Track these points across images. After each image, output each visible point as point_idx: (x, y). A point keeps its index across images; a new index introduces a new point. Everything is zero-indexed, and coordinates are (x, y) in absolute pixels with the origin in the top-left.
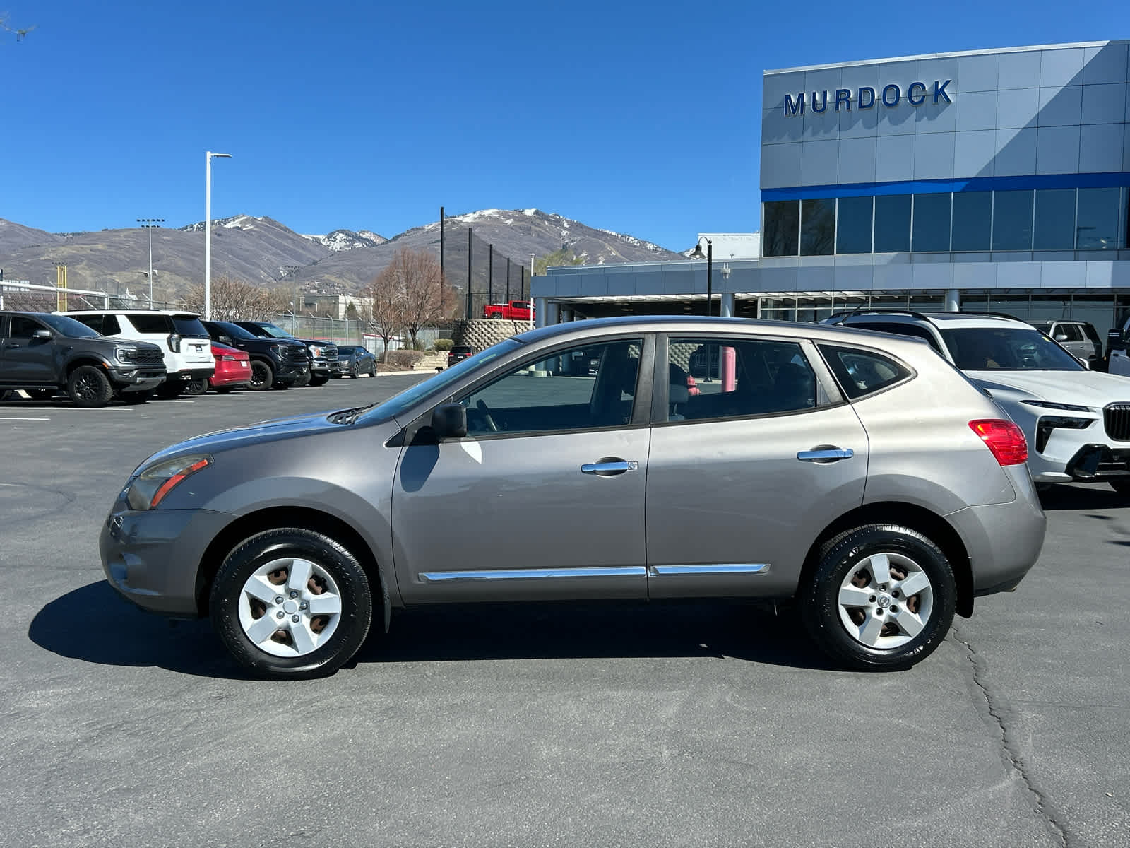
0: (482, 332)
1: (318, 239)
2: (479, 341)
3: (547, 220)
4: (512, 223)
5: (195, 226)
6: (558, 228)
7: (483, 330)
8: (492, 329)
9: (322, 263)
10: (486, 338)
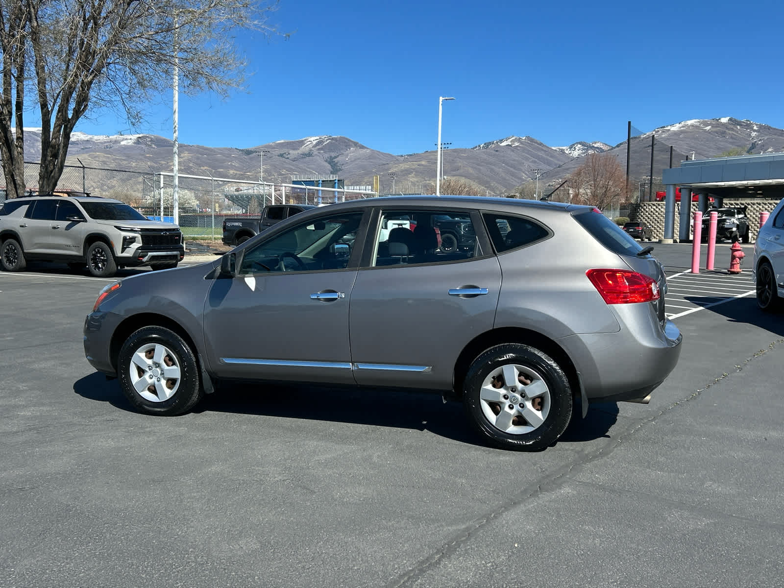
0: (652, 212)
1: (563, 150)
2: (649, 218)
3: (739, 125)
4: (710, 129)
5: (482, 146)
6: (749, 130)
7: (652, 210)
8: (659, 209)
9: (565, 167)
10: (654, 216)
